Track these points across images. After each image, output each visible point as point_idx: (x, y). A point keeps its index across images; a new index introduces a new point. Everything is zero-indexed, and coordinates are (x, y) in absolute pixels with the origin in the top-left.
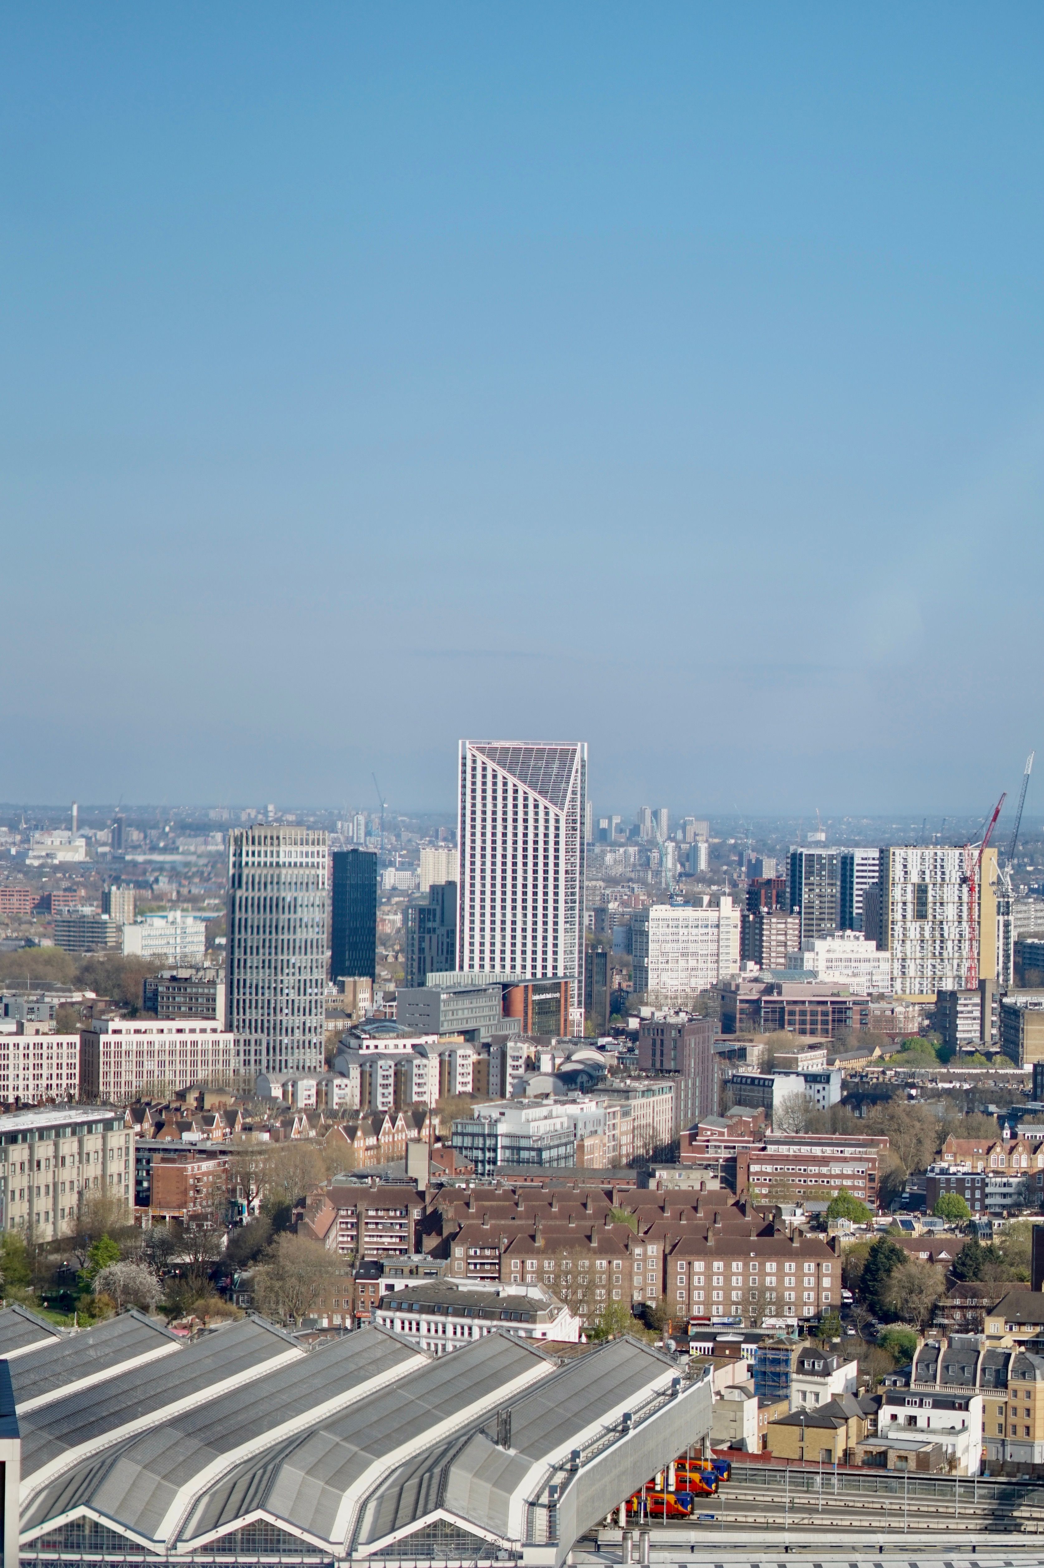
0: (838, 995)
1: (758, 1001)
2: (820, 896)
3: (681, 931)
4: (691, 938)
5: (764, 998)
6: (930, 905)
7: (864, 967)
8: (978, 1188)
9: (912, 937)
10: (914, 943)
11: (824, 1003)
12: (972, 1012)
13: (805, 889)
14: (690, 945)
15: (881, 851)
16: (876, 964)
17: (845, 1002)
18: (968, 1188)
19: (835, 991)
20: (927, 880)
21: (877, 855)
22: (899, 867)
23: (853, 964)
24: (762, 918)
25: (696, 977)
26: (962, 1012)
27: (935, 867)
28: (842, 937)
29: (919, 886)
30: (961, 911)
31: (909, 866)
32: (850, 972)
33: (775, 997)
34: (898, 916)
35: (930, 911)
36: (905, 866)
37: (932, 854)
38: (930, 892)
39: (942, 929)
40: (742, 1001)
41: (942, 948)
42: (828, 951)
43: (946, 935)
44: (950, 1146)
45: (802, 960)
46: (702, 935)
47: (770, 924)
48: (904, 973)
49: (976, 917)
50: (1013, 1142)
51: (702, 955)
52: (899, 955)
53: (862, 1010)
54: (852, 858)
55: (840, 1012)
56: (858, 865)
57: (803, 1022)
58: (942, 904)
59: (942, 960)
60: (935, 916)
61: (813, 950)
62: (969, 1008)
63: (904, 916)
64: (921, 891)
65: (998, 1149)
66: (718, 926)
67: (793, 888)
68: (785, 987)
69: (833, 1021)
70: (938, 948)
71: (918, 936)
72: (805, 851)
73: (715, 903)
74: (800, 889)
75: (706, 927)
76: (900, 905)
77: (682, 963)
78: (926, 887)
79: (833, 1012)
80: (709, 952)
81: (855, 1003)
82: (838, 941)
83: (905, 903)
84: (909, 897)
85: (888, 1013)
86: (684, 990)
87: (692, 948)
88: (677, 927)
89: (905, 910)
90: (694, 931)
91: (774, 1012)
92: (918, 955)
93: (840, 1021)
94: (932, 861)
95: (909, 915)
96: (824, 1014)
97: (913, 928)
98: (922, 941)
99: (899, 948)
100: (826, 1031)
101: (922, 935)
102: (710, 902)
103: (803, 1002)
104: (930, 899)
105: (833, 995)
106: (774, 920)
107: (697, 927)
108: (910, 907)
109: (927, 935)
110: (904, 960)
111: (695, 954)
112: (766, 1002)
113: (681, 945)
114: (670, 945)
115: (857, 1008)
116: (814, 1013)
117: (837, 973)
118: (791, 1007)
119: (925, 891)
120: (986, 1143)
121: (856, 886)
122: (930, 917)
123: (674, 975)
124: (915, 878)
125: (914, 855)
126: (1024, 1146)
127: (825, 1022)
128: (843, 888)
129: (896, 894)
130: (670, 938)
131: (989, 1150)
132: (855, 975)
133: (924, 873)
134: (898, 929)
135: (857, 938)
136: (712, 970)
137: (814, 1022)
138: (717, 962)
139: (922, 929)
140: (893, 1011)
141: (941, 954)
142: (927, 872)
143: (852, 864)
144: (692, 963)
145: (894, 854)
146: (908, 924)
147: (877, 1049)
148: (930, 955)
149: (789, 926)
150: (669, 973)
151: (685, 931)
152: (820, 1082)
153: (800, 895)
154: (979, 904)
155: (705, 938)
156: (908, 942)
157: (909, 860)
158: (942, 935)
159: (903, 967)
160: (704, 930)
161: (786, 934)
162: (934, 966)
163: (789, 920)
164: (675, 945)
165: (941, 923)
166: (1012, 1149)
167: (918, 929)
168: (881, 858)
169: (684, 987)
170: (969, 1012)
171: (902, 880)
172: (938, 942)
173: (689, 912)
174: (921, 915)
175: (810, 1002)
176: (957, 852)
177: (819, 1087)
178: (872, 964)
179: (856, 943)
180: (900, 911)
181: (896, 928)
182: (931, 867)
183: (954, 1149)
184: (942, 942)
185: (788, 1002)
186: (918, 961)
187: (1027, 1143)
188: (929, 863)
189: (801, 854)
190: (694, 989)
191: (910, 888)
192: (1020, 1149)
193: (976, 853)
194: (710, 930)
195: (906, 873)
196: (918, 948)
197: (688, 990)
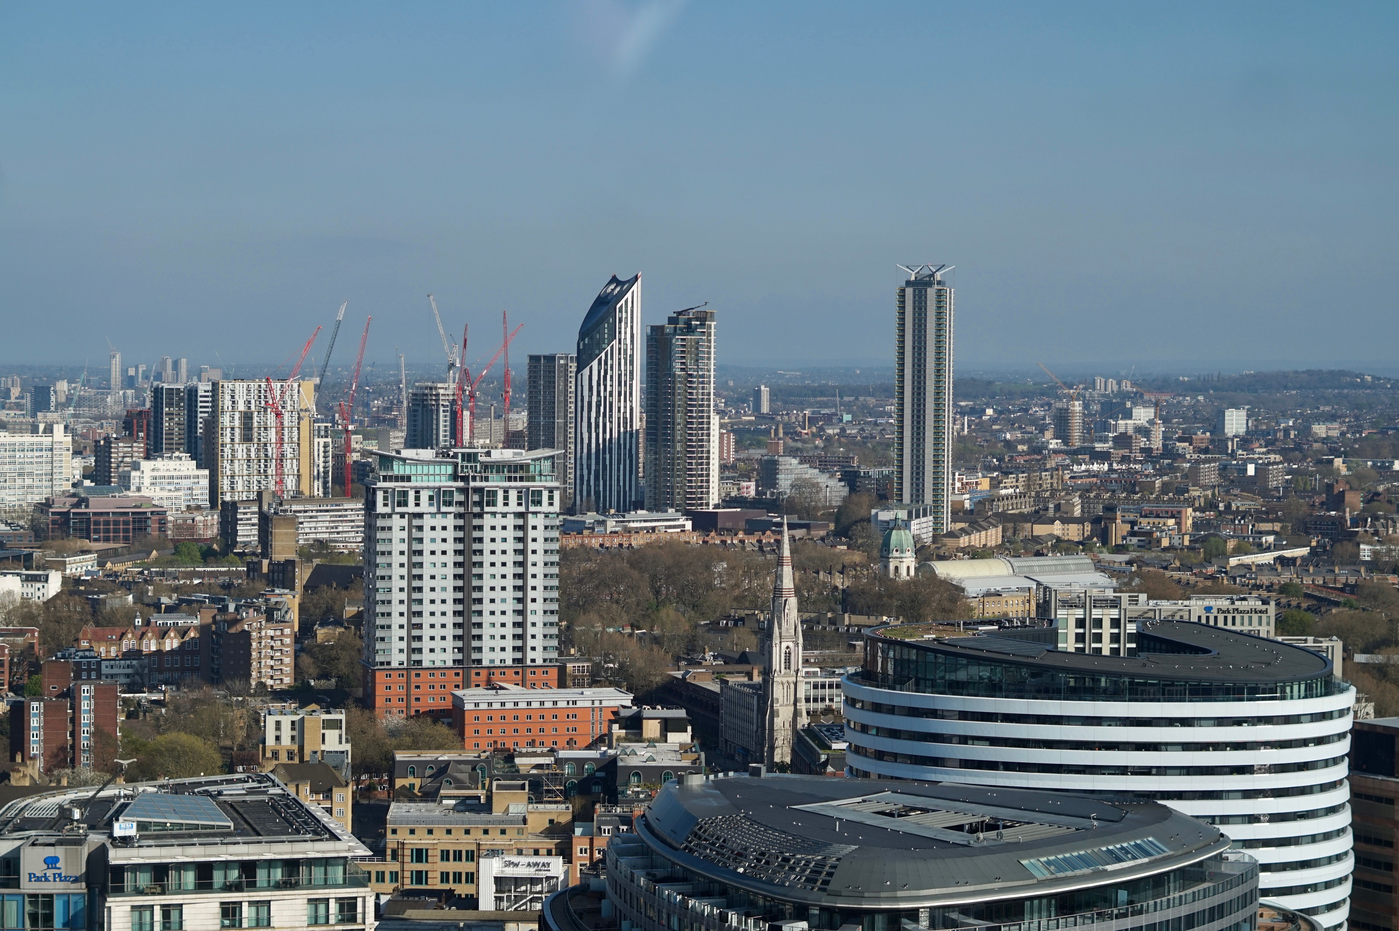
0: (139, 507)
1: (68, 512)
2: (179, 424)
3: (18, 454)
4: (26, 460)
5: (72, 511)
6: (256, 430)
7: (185, 483)
8: (93, 670)
9: (240, 457)
10: (242, 462)
11: (127, 513)
12: (250, 519)
13: (166, 418)
14: (26, 466)
15: (214, 384)
16: (196, 480)
17: (145, 513)
18: (84, 670)
19: (139, 504)
20: (253, 408)
21: (210, 388)
22: (228, 397)
23: (176, 481)
24: (111, 443)
25: (32, 493)
26: (241, 520)
27: (260, 397)
28: (170, 458)
29: (245, 413)
30: (283, 434)
31: (237, 397)
32: (172, 488)
33: (83, 510)
34: (227, 440)
35: (255, 435)
36: (233, 397)
37: (256, 386)
38: (256, 419)
39: (266, 450)
40: (53, 513)
41: (266, 466)
42: (153, 470)
43: (270, 454)
44: (85, 633)
45: (129, 477)
46: (37, 457)
47: (117, 448)
48: (233, 488)
49: (295, 439)
50: (144, 629)
51: (37, 475)
52: (229, 473)
53: (160, 520)
54: (196, 391)
55: (140, 521)
56: (201, 396)
57: (107, 531)
58: (266, 429)
59: (266, 477)
60: (259, 439)
61: (139, 469)
62: (248, 516)
63: (232, 440)
64: (247, 417)
65: (130, 636)
66: (51, 450)
67: (155, 417)
68: (92, 500)
69: (134, 529)
70: (262, 466)
71: (245, 456)
72: (166, 386)
73: (49, 430)
74: (162, 419)
75: (41, 450)
76: (229, 430)
77: (19, 482)
78: (252, 413)
79: (134, 522)
80: (44, 472)
81: (152, 513)
82: (166, 462)
83: (233, 429)
84: (237, 423)
85: (190, 522)
86: (21, 505)
87: (28, 468)
88: (14, 451)
89: (233, 434)
90: (30, 454)
91: (81, 522)
92: (245, 472)
93: (140, 529)
94: (256, 392)
95: (237, 440)
96: (126, 523)
97: (241, 450)
98: (249, 461)
99: (228, 467)
100: (126, 539)
101: (249, 455)
102: (45, 428)
103: (108, 513)
104: (255, 424)
105: (135, 507)
106: (121, 444)
107: (32, 450)
108: (237, 432)
109: (253, 455)
110: (233, 477)
111: (30, 474)
112: (74, 513)
113: (18, 466)
114: (7, 467)
115: (156, 518)
116: (116, 523)
117: (158, 488)
118: (96, 518)
119: (251, 418)
120: (119, 631)
121: (200, 415)
122: (256, 440)
123: (12, 492)
124: (241, 407)
125: (240, 387)
126: (153, 632)
127: (126, 531)
128: (189, 416)
129: (225, 420)
130: (8, 460)
131: (123, 635)
132: (178, 490)
133: (249, 402)
134: (227, 450)
135: (180, 459)
136: (46, 487)
137: (116, 531)
138: (51, 480)
139: (249, 450)
140: (193, 520)
141: (265, 471)
142: (253, 401)
143: (196, 396)
144: (28, 482)
145: (223, 386)
146: (236, 446)
147: (154, 552)
148: (256, 472)
149: (135, 449)
150: (7, 491)
151: (22, 454)
152: (40, 581)
153: (162, 424)
154: (299, 429)
155: (39, 460)
156: (236, 462)
157: (237, 391)
158: (266, 455)
159: (232, 483)
160: (39, 454)
161: (132, 457)
162: (259, 482)
163: (135, 444)
164: (12, 466)
165: (265, 444)
166: (143, 635)
167: (245, 451)
168: (213, 391)
169: (21, 503)
170: (248, 519)
171: (230, 408)
172: (263, 461)
173: (28, 439)
174: (247, 438)
175: (113, 513)
176: (279, 385)
177: (39, 585)
178: (192, 480)
179: (178, 462)
180: (229, 435)
181: (226, 450)
182: (256, 397)
183: (89, 636)
184: (266, 461)
185: (95, 514)
186: (245, 478)
187: (157, 629)
188: (254, 393)
189: (162, 388)
190: (29, 504)
191: (237, 416)
192: (150, 635)
193: (296, 385)
194: (44, 453)
195: (234, 402)
196: (245, 466)
197: (25, 505)
